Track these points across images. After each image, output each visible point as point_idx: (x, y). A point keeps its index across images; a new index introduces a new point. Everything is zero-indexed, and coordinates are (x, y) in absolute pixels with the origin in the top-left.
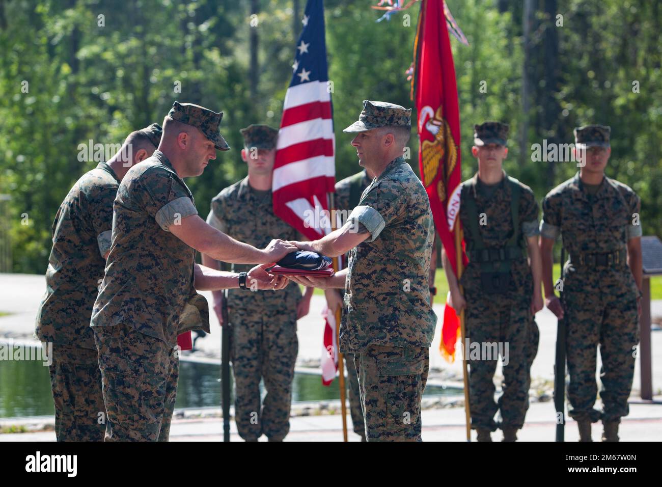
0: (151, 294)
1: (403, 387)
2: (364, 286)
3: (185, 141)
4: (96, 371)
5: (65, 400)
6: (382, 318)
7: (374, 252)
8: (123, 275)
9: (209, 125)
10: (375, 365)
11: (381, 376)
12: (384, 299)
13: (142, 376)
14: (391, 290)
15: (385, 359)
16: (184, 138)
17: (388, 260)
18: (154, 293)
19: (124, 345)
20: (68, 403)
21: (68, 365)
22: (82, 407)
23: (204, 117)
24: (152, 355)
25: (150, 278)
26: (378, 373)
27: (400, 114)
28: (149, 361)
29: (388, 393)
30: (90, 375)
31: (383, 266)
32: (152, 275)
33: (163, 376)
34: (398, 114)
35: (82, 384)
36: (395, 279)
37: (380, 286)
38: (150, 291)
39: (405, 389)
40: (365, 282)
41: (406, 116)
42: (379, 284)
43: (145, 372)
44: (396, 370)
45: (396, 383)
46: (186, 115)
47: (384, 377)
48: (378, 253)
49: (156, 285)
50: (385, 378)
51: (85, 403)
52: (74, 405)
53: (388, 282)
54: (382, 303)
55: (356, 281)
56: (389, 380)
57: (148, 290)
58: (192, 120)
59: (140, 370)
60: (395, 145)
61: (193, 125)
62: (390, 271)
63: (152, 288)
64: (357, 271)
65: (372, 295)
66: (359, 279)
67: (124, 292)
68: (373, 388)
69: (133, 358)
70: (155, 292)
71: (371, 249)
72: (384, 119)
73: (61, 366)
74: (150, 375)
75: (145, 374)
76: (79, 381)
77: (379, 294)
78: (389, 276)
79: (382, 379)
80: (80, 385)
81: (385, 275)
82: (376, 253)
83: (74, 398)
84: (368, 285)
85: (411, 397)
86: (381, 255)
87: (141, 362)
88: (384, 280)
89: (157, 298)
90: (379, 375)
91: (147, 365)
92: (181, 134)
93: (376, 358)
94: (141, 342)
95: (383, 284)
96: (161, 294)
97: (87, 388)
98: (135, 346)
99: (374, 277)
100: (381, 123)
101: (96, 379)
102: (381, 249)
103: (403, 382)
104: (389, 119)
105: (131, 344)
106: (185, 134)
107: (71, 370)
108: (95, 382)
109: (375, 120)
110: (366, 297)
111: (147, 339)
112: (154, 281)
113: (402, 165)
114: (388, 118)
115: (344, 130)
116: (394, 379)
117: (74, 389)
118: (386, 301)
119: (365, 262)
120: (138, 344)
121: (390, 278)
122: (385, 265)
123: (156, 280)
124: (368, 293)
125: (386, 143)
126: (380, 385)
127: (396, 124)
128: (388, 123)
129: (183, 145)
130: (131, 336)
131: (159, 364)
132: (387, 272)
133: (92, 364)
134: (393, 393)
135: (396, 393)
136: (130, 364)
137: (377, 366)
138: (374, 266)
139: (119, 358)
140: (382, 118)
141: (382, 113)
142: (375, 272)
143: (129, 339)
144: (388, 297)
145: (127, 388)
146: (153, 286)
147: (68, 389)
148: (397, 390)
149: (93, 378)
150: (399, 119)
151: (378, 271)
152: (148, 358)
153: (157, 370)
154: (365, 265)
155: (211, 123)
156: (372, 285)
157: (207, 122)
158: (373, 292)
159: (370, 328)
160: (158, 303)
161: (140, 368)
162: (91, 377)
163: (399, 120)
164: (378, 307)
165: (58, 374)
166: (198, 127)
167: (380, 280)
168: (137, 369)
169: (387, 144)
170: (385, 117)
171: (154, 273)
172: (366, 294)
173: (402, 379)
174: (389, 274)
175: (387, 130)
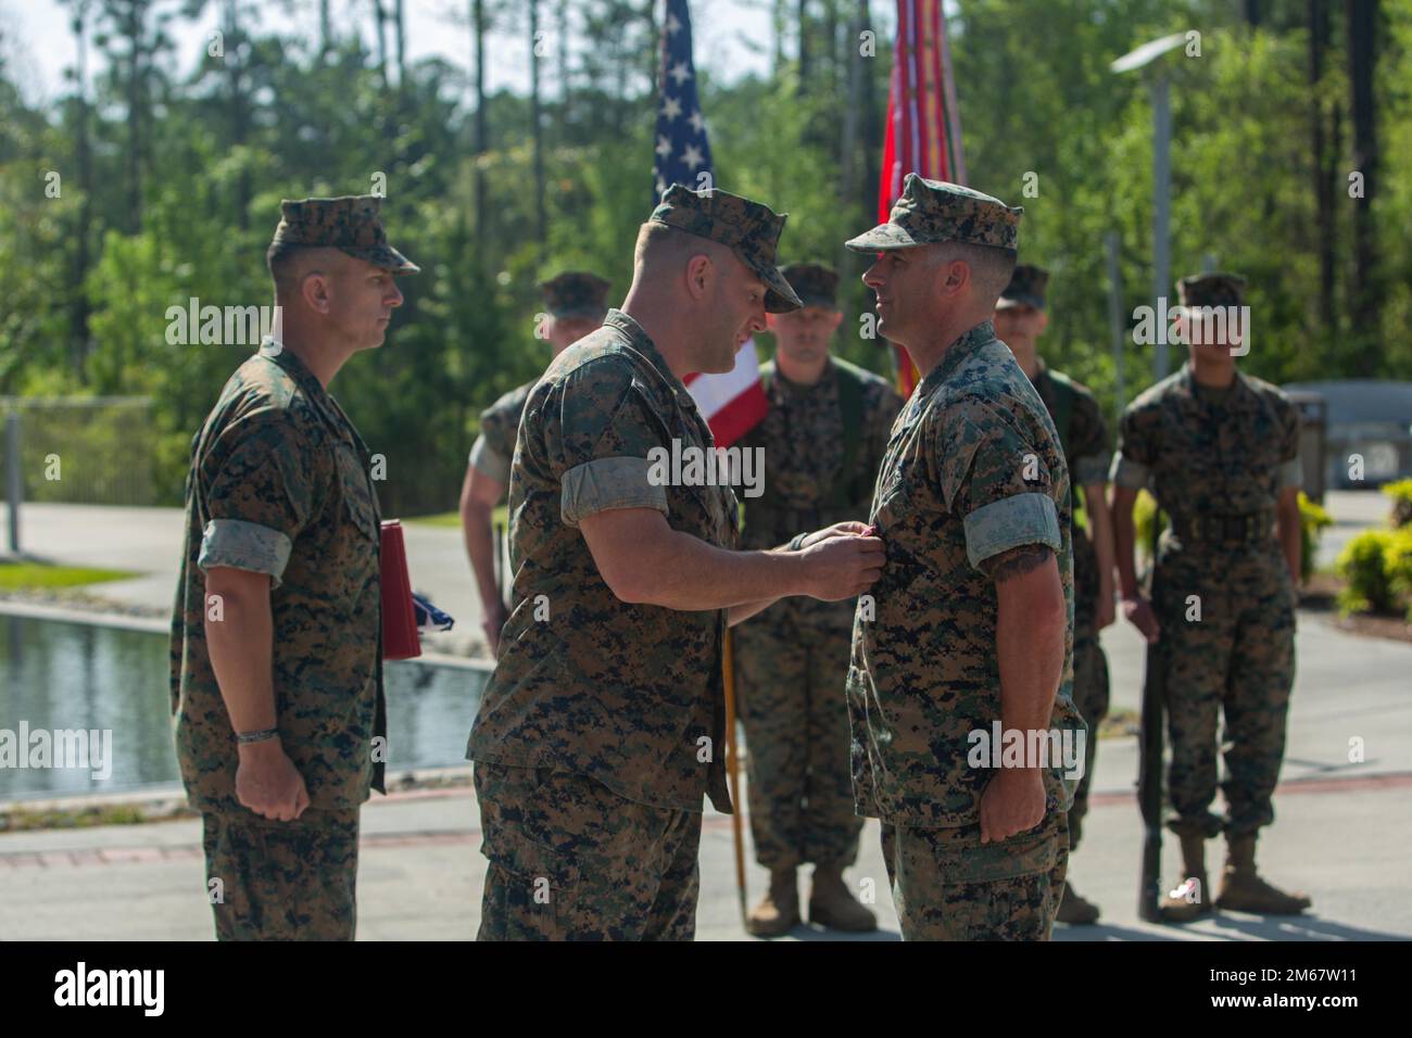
0: (613, 683)
1: (1006, 911)
2: (899, 659)
3: (702, 281)
4: (314, 845)
5: (240, 913)
6: (942, 745)
7: (928, 577)
8: (537, 637)
9: (758, 242)
10: (930, 857)
11: (948, 885)
12: (946, 697)
13: (575, 890)
14: (964, 676)
15: (956, 841)
16: (701, 271)
17: (962, 600)
18: (620, 682)
19: (535, 806)
20: (245, 921)
21: (247, 831)
22: (280, 932)
23: (750, 220)
24: (606, 835)
25: (607, 645)
26: (941, 877)
27: (992, 215)
28: (597, 851)
29: (970, 927)
30: (299, 856)
31: (947, 615)
32: (613, 635)
33: (630, 889)
34: (986, 215)
35: (281, 876)
36: (975, 647)
37: (936, 662)
38: (611, 677)
39: (1011, 914)
40: (904, 649)
41: (1007, 223)
42: (934, 658)
43: (584, 878)
44: (985, 867)
45: (988, 902)
46: (706, 215)
47: (955, 886)
48: (938, 581)
49: (622, 660)
50: (959, 891)
51: (286, 921)
52: (260, 926)
53: (958, 654)
54: (940, 706)
55: (879, 643)
56: (970, 894)
57: (602, 675)
58: (719, 227)
59: (571, 873)
60: (969, 292)
61: (722, 241)
62: (965, 628)
63: (612, 670)
64: (887, 619)
65: (915, 683)
66: (889, 641)
67: (541, 680)
68: (928, 914)
69: (557, 840)
70: (624, 679)
71: (920, 569)
72: (950, 223)
73: (229, 832)
74: (596, 886)
75: (584, 884)
76: (273, 869)
77: (933, 685)
78: (959, 641)
79: (951, 892)
80: (275, 880)
81: (951, 638)
82: (932, 580)
83: (261, 909)
84: (908, 659)
85: (1028, 932)
86: (946, 586)
87: (576, 854)
88: (948, 651)
89: (629, 695)
90: (943, 883)
91: (591, 861)
92: (694, 259)
93: (932, 841)
94: (578, 802)
95: (945, 660)
96: (639, 684)
97: (292, 885)
98: (563, 810)
99: (923, 638)
100: (940, 234)
101: (313, 865)
102: (945, 571)
103: (1004, 896)
104: (962, 226)
105: (555, 803)
106: (704, 258)
107: (253, 843)
108: (312, 873)
109: (926, 223)
110: (898, 687)
111: (599, 793)
112: (617, 651)
113: (984, 349)
114: (959, 223)
115: (848, 243)
116: (980, 890)
117: (260, 887)
118: (952, 704)
119: (905, 599)
120: (572, 806)
121: (962, 644)
122: (952, 611)
123: (623, 647)
124: (904, 679)
125: (948, 284)
126: (946, 909)
127: (979, 239)
128: (960, 234)
129: (698, 287)
130: (557, 784)
131: (623, 861)
132: (956, 628)
133: (305, 830)
134: (982, 927)
135: (989, 926)
136: (547, 856)
137: (936, 860)
138: (925, 613)
139: (519, 835)
140: (947, 220)
141: (946, 209)
142: (926, 628)
143: (549, 790)
144: (957, 693)
145: (532, 914)
146: (614, 664)
147: (247, 886)
148: (990, 917)
149: (308, 861)
150: (988, 228)
151: (934, 626)
152: (595, 844)
153: (614, 875)
154: (904, 609)
155: (762, 239)
156: (917, 660)
157: (754, 234)
158: (918, 678)
159: (913, 768)
160: (633, 708)
161: (571, 868)
162: (303, 862)
163: (987, 230)
164: (926, 717)
165: (222, 851)
166: (733, 246)
167: (937, 648)
168: (563, 869)
169: (950, 288)
170: (954, 220)
171: (613, 629)
172: (900, 681)
173: (1002, 888)
174: (961, 635)
175: (955, 251)
